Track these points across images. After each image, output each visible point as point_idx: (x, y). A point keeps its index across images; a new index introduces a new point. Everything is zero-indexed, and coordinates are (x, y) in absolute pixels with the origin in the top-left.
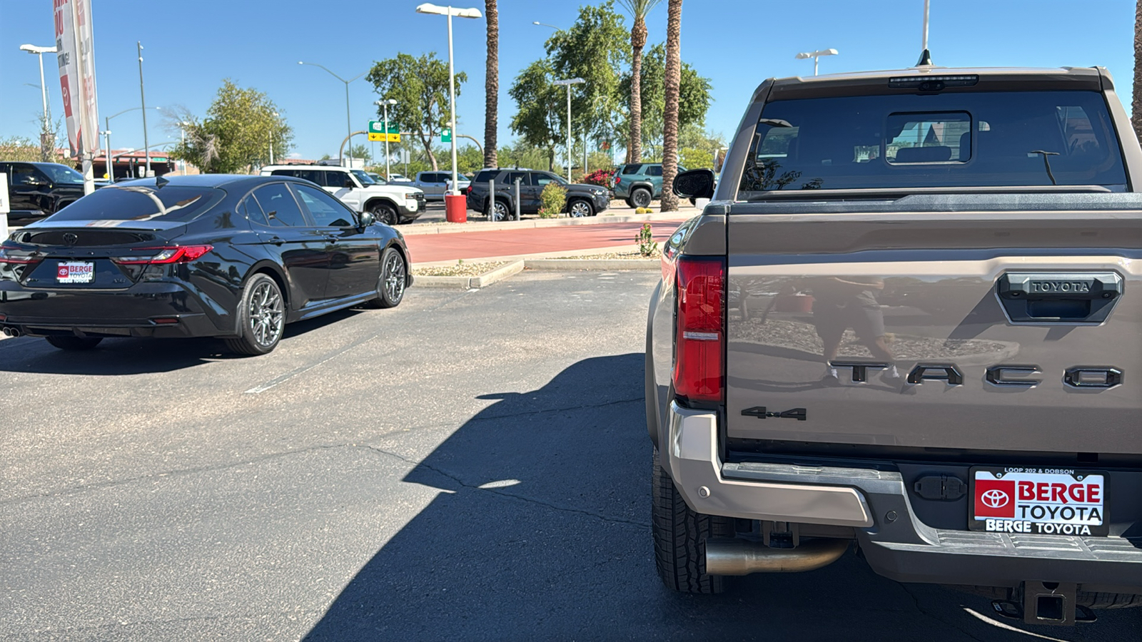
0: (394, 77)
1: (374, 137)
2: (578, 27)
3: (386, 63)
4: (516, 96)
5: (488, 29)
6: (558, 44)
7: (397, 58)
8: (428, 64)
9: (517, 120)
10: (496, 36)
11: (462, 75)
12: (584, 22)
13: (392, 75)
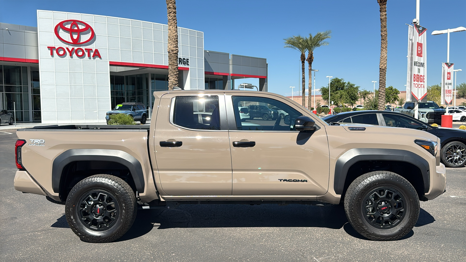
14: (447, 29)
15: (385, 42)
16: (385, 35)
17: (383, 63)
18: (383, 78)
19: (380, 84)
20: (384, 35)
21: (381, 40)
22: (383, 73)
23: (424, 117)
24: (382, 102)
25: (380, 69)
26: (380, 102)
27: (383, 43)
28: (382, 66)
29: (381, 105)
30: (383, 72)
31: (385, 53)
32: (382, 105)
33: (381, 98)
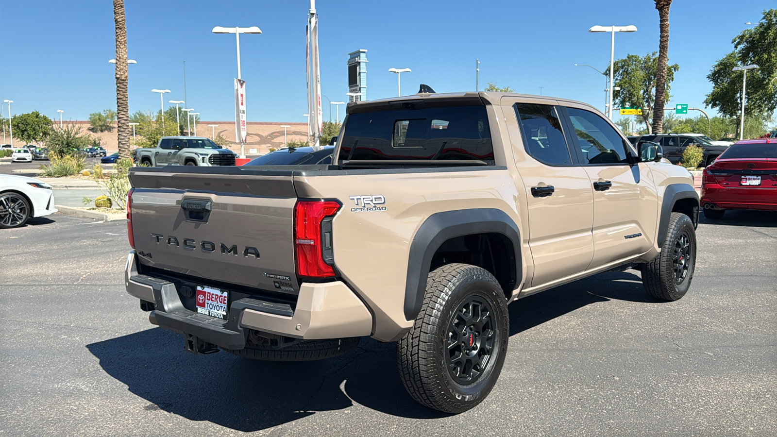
0: (624, 71)
1: (624, 112)
2: (762, 25)
3: (618, 62)
4: (713, 80)
5: (661, 36)
6: (744, 40)
7: (627, 58)
8: (652, 60)
9: (710, 97)
10: (666, 41)
11: (675, 66)
12: (767, 22)
13: (623, 70)
14: (235, 27)
15: (122, 34)
16: (123, 20)
17: (122, 69)
18: (123, 95)
19: (118, 106)
20: (120, 20)
21: (116, 28)
22: (123, 87)
23: (205, 161)
24: (124, 136)
25: (117, 78)
26: (123, 138)
27: (119, 35)
28: (121, 75)
29: (124, 143)
30: (123, 85)
31: (125, 53)
32: (126, 142)
33: (122, 130)
